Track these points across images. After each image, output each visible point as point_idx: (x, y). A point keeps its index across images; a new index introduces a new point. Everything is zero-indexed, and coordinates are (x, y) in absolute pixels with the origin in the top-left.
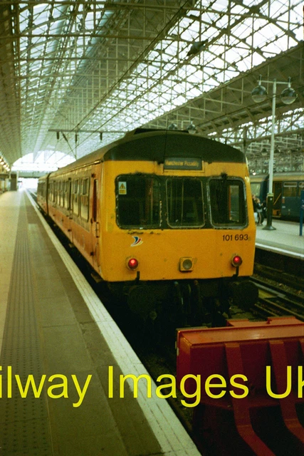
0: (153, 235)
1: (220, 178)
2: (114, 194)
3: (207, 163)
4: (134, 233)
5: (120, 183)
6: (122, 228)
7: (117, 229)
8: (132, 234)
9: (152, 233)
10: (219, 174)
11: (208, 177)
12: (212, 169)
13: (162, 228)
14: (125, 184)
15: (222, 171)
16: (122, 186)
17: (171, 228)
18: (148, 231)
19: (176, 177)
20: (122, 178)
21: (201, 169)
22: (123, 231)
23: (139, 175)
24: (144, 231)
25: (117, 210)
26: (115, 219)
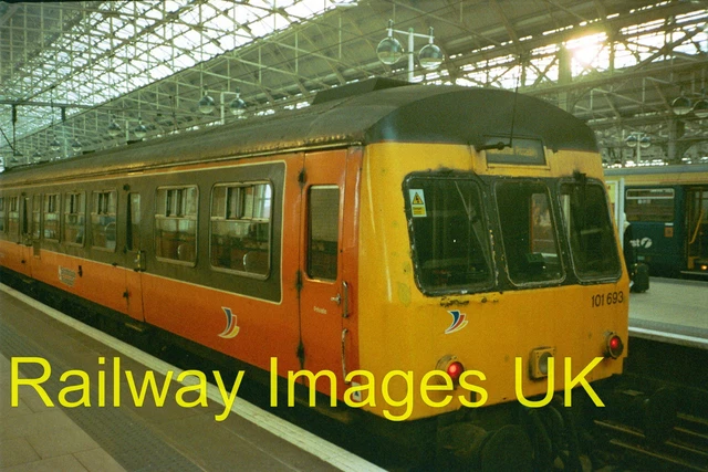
0: (486, 305)
1: (573, 181)
2: (404, 216)
3: (551, 151)
4: (452, 303)
5: (413, 192)
6: (428, 295)
7: (418, 296)
8: (448, 305)
9: (484, 301)
10: (571, 173)
11: (558, 179)
12: (560, 163)
13: (501, 289)
14: (421, 193)
15: (574, 167)
16: (417, 198)
17: (515, 289)
18: (478, 297)
19: (508, 178)
20: (414, 180)
21: (545, 164)
22: (431, 300)
23: (446, 173)
24: (469, 297)
25: (413, 252)
26: (412, 273)
